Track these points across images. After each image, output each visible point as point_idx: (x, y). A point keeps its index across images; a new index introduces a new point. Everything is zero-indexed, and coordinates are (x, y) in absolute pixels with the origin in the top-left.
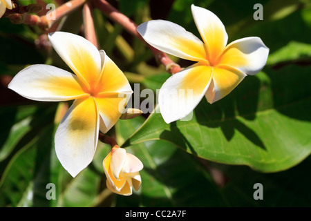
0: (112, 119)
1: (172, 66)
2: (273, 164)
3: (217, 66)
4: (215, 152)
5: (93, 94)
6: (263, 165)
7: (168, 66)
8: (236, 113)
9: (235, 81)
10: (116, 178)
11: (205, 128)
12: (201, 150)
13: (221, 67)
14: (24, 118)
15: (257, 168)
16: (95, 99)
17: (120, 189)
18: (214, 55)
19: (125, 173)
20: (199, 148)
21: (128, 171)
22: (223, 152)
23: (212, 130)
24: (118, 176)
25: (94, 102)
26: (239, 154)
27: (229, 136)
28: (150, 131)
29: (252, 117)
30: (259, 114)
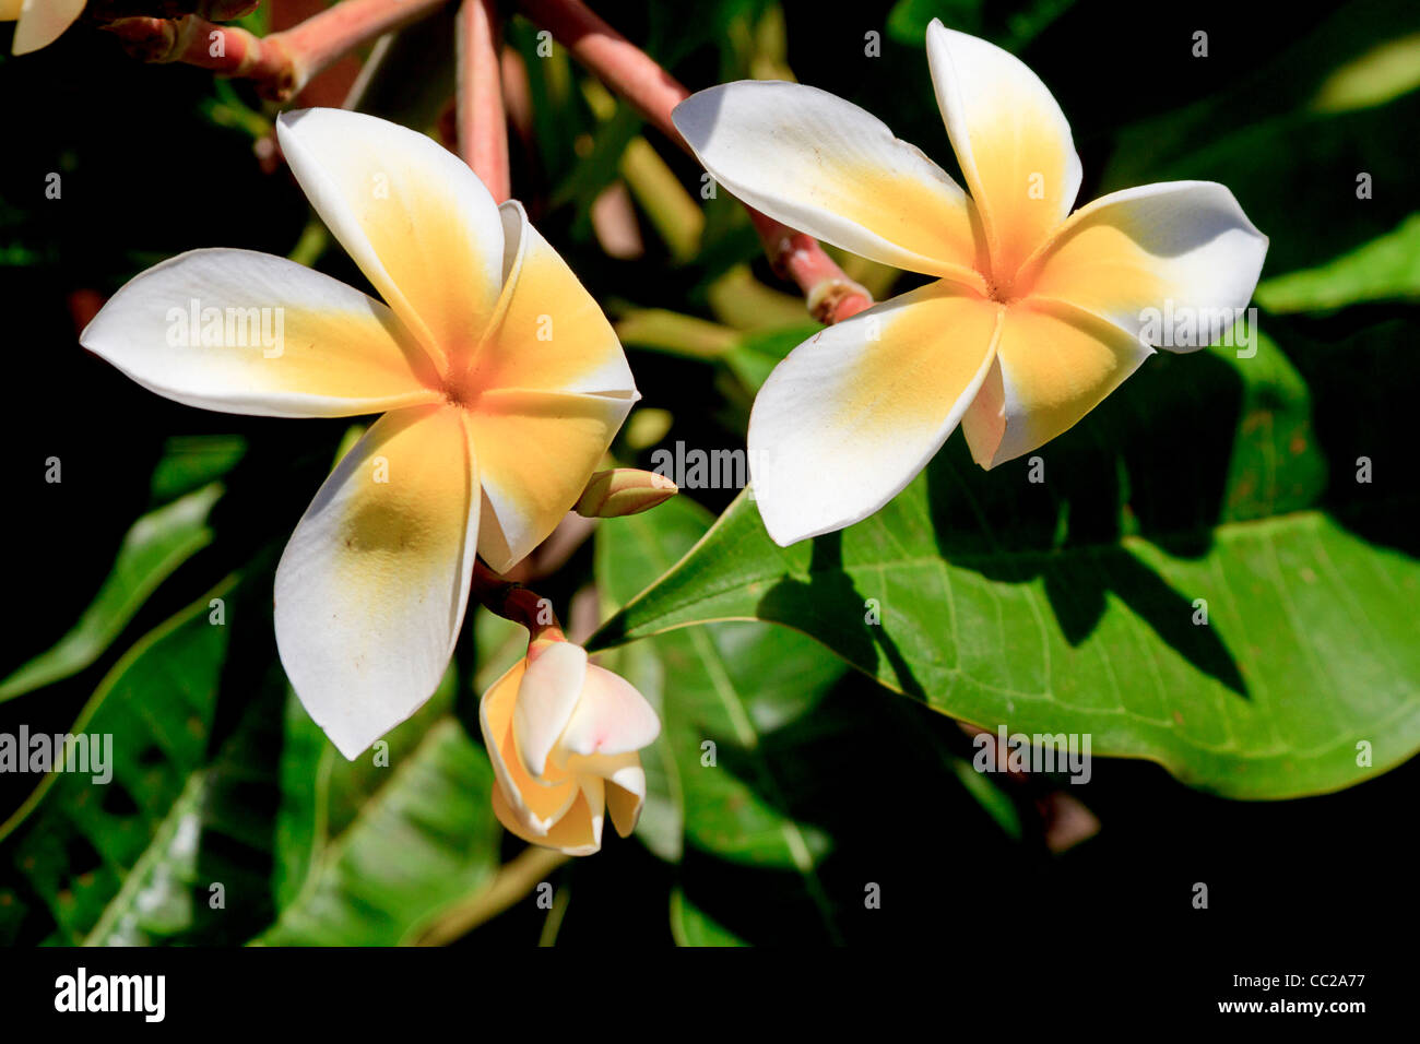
0: (538, 513)
1: (836, 292)
2: (1276, 765)
3: (1021, 303)
4: (1009, 692)
5: (458, 394)
6: (1228, 763)
7: (817, 292)
8: (1128, 520)
9: (1098, 374)
10: (533, 773)
11: (974, 579)
12: (945, 682)
13: (1039, 309)
14: (191, 487)
15: (1200, 777)
16: (464, 414)
17: (548, 823)
18: (1014, 252)
19: (571, 752)
20: (941, 672)
21: (585, 747)
22: (1049, 696)
23: (1003, 590)
24: (540, 766)
25: (462, 427)
26: (1121, 710)
27: (1078, 622)
28: (723, 585)
29: (1193, 547)
30: (1227, 534)
